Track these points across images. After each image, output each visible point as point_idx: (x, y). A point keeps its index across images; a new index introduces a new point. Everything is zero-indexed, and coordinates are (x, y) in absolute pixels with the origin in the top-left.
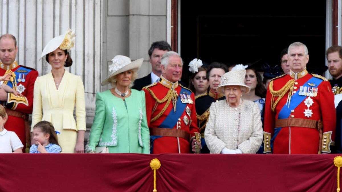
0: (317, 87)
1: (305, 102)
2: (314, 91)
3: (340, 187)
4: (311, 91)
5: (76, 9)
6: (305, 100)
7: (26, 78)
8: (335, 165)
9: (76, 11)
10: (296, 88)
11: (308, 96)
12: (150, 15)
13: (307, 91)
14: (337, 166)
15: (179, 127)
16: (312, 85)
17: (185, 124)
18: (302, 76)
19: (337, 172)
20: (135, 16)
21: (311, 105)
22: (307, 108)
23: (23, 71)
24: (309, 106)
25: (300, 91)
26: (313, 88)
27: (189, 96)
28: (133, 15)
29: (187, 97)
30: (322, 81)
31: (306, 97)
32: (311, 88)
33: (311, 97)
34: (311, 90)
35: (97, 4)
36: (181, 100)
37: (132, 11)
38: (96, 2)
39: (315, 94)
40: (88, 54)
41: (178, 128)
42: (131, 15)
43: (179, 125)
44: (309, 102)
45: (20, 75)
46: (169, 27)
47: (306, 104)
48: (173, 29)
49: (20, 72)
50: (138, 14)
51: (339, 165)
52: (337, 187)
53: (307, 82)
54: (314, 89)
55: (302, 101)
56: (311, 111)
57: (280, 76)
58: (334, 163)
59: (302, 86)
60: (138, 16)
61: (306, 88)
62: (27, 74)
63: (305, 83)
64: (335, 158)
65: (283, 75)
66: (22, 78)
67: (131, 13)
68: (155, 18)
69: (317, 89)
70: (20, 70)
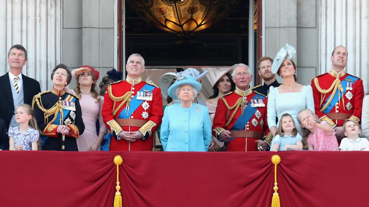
0: (152, 92)
1: (142, 105)
2: (149, 96)
3: (277, 182)
4: (147, 96)
5: (40, 25)
6: (142, 104)
7: (353, 86)
8: (273, 163)
9: (40, 27)
10: (133, 92)
11: (145, 101)
12: (100, 27)
13: (144, 96)
14: (275, 164)
15: (248, 128)
16: (146, 91)
17: (254, 126)
18: (139, 83)
19: (274, 169)
20: (88, 29)
21: (148, 108)
22: (143, 110)
23: (350, 80)
24: (145, 109)
25: (137, 96)
26: (148, 93)
27: (260, 100)
28: (86, 28)
29: (258, 101)
30: (155, 87)
31: (142, 101)
32: (147, 93)
33: (148, 102)
34: (147, 94)
35: (58, 20)
36: (251, 105)
37: (85, 24)
38: (57, 19)
39: (150, 99)
40: (51, 63)
41: (247, 130)
42: (84, 28)
43: (247, 127)
44: (146, 106)
45: (348, 83)
46: (116, 38)
47: (143, 107)
48: (119, 39)
49: (348, 81)
50: (90, 27)
51: (276, 163)
52: (274, 182)
53: (142, 89)
54: (150, 94)
55: (140, 104)
56: (147, 113)
57: (118, 82)
58: (272, 161)
59: (138, 91)
60: (90, 28)
61: (142, 93)
62: (353, 83)
63: (140, 89)
64: (273, 156)
65: (120, 81)
66: (349, 86)
67: (83, 26)
68: (105, 30)
69: (152, 93)
70: (348, 79)
